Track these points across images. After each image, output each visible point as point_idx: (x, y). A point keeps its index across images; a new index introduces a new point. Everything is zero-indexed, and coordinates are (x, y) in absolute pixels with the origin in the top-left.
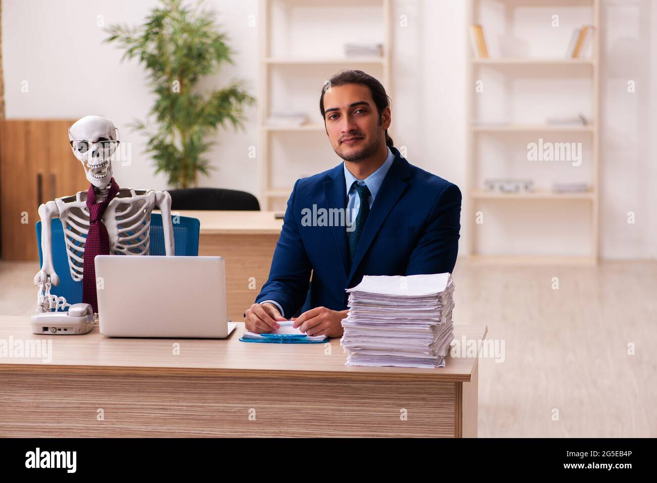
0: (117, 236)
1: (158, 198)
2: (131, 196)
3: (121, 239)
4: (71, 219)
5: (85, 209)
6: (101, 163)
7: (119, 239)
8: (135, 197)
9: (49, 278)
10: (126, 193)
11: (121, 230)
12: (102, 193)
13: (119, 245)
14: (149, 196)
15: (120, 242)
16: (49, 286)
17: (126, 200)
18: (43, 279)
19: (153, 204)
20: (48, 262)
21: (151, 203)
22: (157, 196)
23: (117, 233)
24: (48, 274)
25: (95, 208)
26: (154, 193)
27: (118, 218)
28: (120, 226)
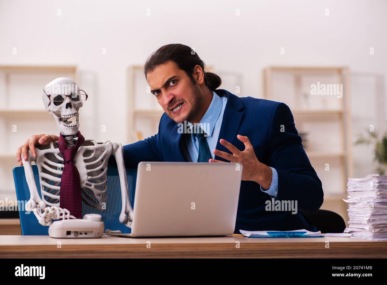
0: (87, 175)
1: (115, 147)
2: (94, 145)
3: (90, 177)
4: (46, 163)
5: (58, 154)
6: (73, 113)
7: (88, 177)
8: (96, 146)
9: (38, 205)
10: (90, 143)
11: (89, 171)
12: (69, 143)
13: (88, 182)
14: (108, 145)
15: (89, 180)
16: (40, 211)
17: (90, 147)
18: (34, 206)
19: (111, 151)
20: (35, 193)
21: (109, 150)
22: (113, 146)
23: (87, 173)
24: (37, 202)
25: (68, 153)
26: (111, 143)
27: (85, 161)
28: (88, 167)
